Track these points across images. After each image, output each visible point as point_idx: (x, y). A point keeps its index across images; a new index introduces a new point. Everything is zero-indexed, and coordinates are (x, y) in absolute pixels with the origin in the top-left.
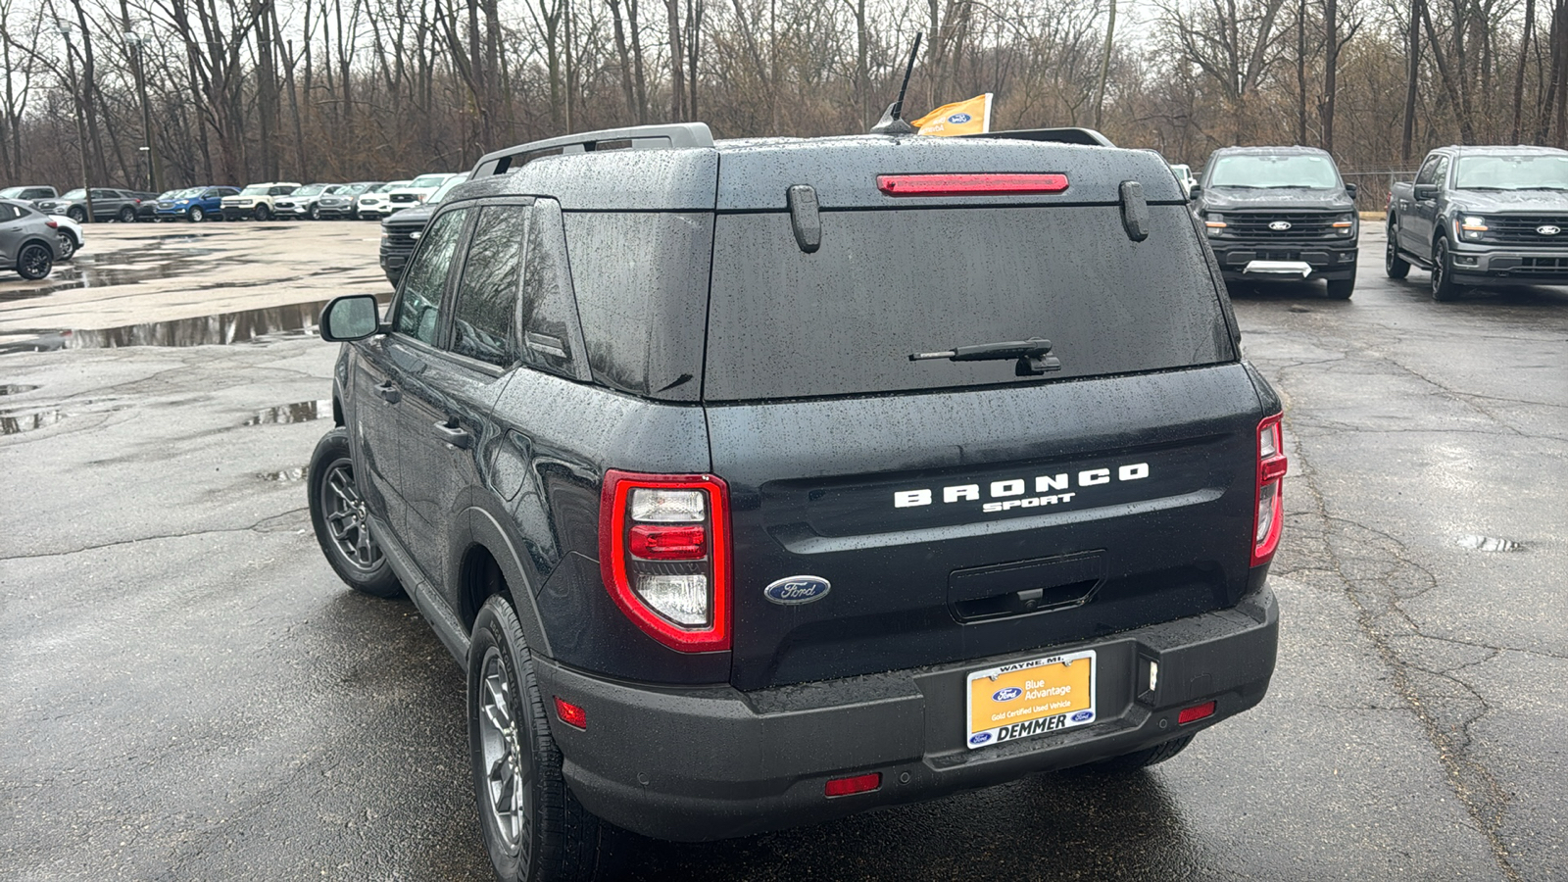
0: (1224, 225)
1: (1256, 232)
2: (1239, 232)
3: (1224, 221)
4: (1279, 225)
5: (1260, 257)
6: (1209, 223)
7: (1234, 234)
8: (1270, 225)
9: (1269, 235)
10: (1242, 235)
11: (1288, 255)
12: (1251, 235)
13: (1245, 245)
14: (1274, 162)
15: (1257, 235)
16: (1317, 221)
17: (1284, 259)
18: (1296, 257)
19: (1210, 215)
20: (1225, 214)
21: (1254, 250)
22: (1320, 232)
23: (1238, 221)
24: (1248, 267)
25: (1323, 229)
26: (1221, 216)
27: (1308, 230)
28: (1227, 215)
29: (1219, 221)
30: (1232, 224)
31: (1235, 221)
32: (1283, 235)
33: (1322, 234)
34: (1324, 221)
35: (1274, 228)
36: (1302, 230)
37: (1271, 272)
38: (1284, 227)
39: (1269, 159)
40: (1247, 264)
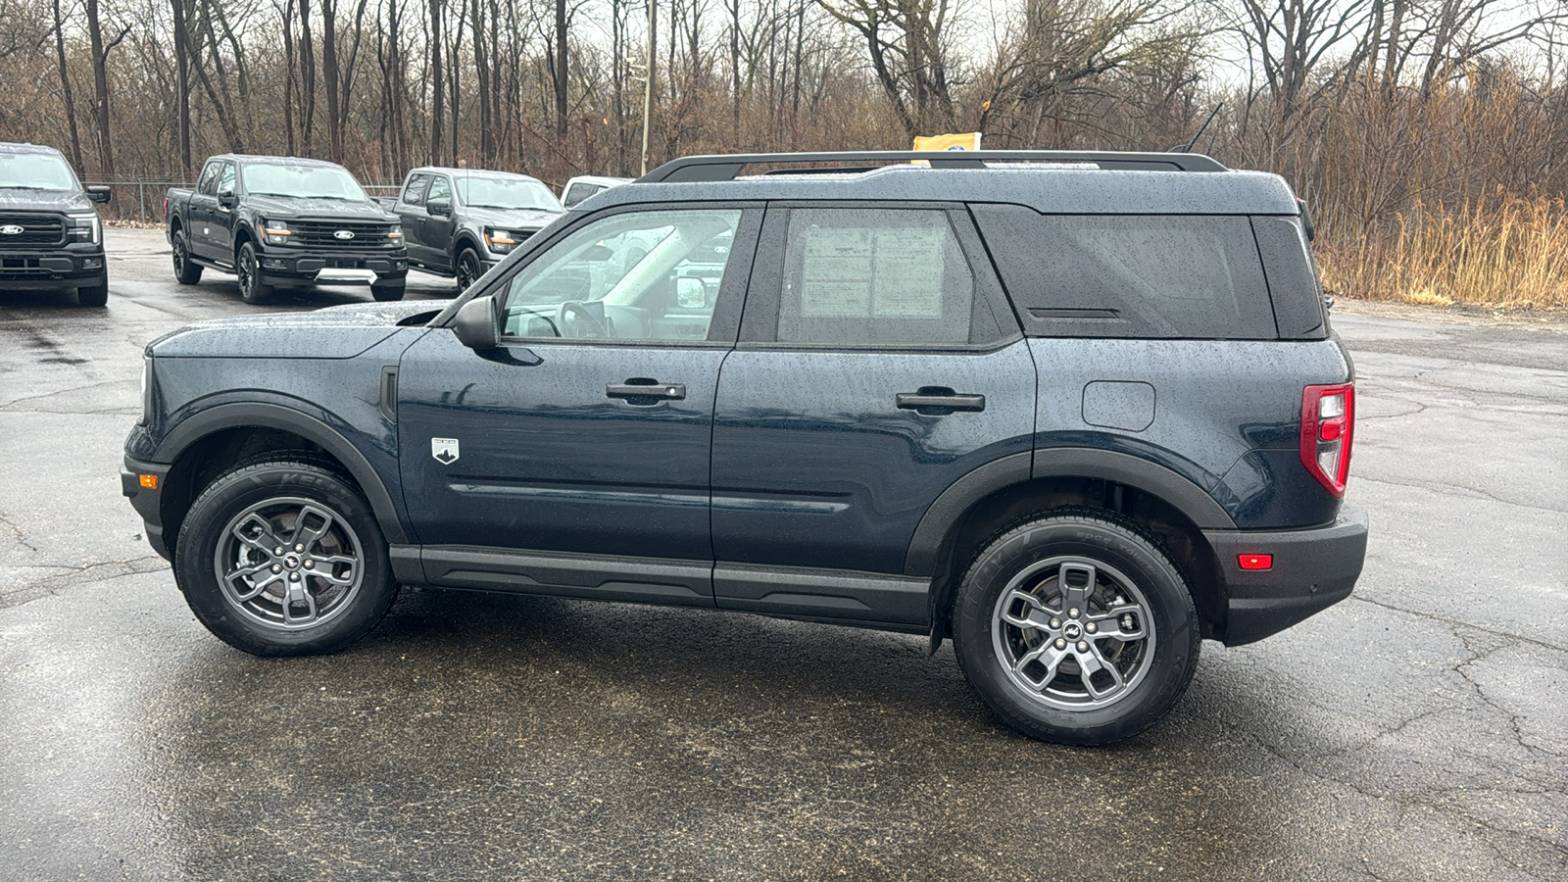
0: (288, 232)
1: (321, 240)
2: (304, 240)
3: (288, 229)
4: (343, 235)
5: (330, 264)
6: (269, 230)
7: (301, 242)
8: (335, 234)
9: (334, 244)
10: (308, 243)
11: (355, 264)
12: (317, 243)
13: (314, 253)
14: (301, 172)
15: (322, 243)
16: (375, 232)
17: (352, 267)
18: (361, 265)
19: (269, 222)
20: (288, 222)
21: (323, 258)
22: (380, 242)
23: (303, 229)
24: (320, 274)
25: (382, 239)
26: (285, 225)
27: (369, 239)
28: (290, 223)
29: (283, 229)
30: (297, 232)
31: (299, 229)
32: (348, 244)
33: (380, 244)
34: (382, 231)
35: (339, 237)
36: (364, 239)
37: (339, 279)
38: (348, 237)
39: (295, 170)
40: (319, 271)
